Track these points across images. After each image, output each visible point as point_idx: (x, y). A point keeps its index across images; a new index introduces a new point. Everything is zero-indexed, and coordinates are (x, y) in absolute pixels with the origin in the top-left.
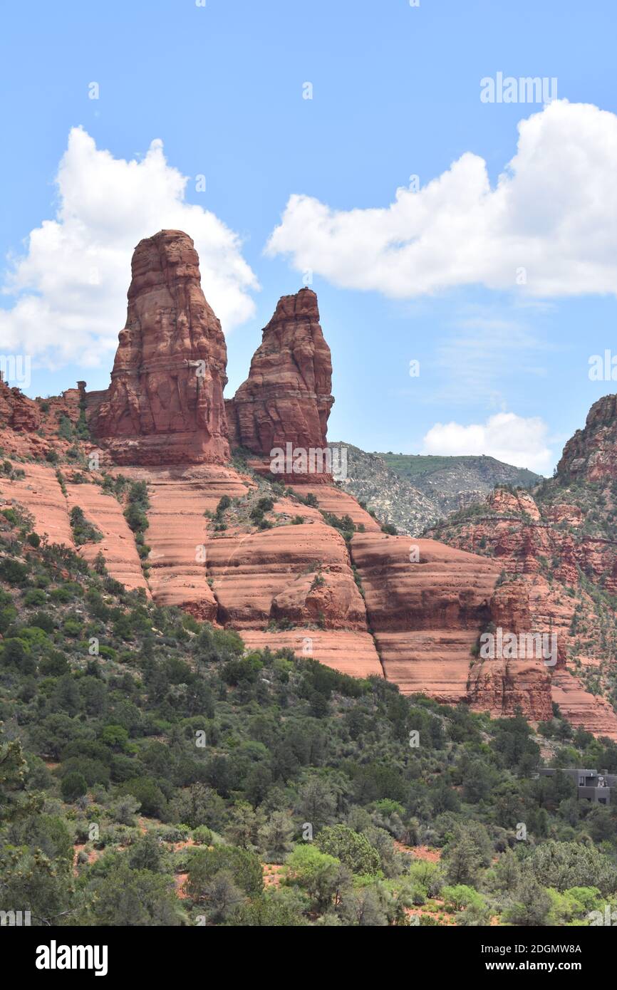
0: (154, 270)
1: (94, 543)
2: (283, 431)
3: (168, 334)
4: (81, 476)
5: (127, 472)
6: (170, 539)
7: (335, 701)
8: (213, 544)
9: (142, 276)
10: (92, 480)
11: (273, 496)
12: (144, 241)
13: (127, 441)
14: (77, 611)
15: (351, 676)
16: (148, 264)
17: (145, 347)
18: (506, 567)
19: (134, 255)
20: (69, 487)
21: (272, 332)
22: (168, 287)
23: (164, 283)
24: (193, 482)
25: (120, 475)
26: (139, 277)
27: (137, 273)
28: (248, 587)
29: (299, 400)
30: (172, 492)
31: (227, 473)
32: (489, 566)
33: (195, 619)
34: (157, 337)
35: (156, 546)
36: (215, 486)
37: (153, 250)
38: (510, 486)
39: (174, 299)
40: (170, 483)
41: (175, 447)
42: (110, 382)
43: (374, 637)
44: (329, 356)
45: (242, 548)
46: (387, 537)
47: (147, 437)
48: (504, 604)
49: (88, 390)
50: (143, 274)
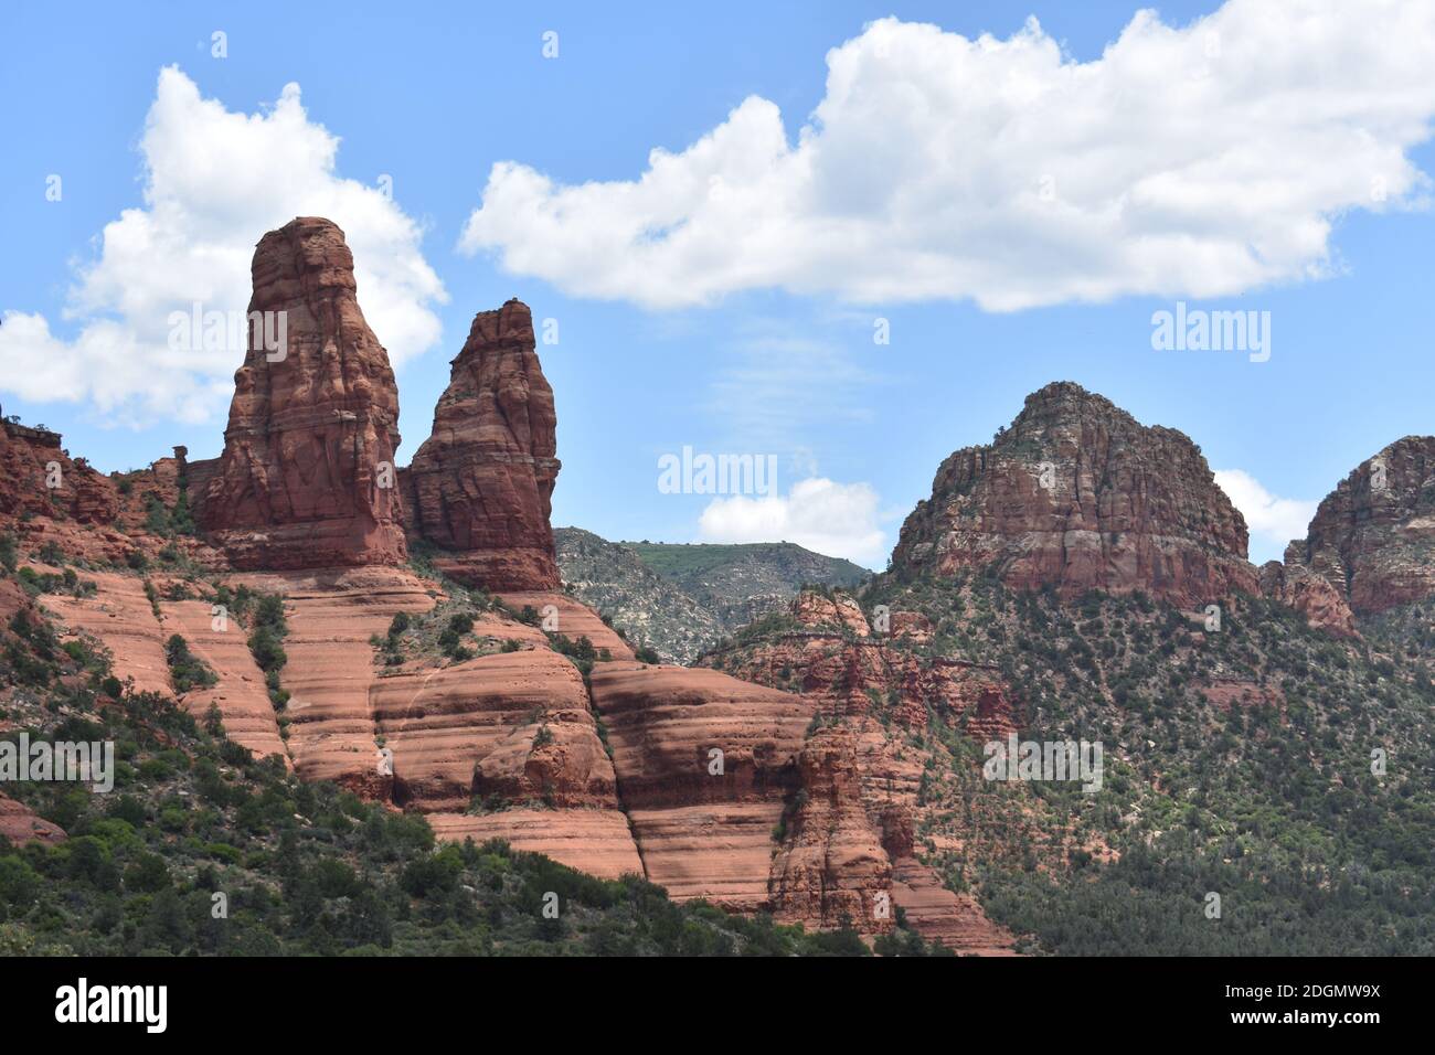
0: (286, 277)
1: (204, 689)
2: (486, 513)
3: (310, 372)
4: (183, 588)
5: (252, 581)
6: (321, 680)
7: (573, 915)
8: (385, 684)
9: (268, 288)
10: (199, 594)
11: (473, 611)
12: (269, 235)
13: (252, 534)
14: (182, 793)
15: (596, 876)
16: (277, 268)
17: (275, 392)
18: (821, 707)
19: (255, 256)
20: (165, 606)
21: (465, 367)
22: (308, 303)
23: (302, 296)
24: (352, 593)
25: (241, 585)
26: (264, 289)
27: (261, 281)
28: (439, 749)
29: (507, 467)
30: (319, 609)
31: (402, 578)
32: (796, 706)
33: (359, 799)
34: (292, 378)
35: (298, 691)
36: (386, 598)
37: (284, 249)
38: (824, 586)
39: (317, 320)
40: (318, 595)
41: (325, 542)
42: (224, 446)
43: (628, 817)
44: (551, 400)
45: (428, 691)
46: (644, 668)
47: (281, 528)
48: (819, 761)
49: (190, 459)
50: (270, 283)
